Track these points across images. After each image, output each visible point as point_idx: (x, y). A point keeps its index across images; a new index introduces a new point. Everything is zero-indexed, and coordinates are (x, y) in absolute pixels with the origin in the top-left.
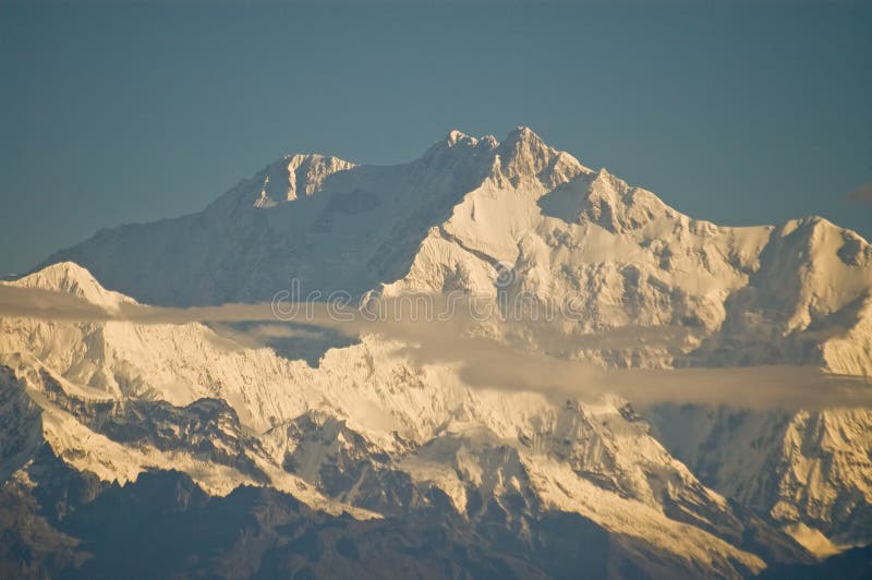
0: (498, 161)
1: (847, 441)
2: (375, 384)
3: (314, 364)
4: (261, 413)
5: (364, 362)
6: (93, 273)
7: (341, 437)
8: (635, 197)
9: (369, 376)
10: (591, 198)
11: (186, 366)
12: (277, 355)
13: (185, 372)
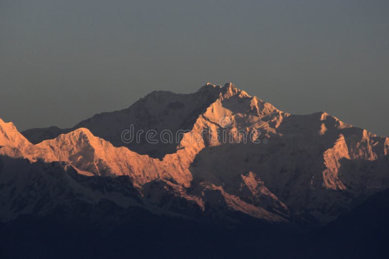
0: (221, 94)
1: (331, 184)
2: (181, 165)
3: (161, 160)
4: (144, 175)
5: (177, 158)
6: (91, 131)
7: (165, 187)
8: (265, 105)
9: (179, 163)
10: (251, 105)
11: (120, 161)
12: (150, 157)
13: (120, 163)
